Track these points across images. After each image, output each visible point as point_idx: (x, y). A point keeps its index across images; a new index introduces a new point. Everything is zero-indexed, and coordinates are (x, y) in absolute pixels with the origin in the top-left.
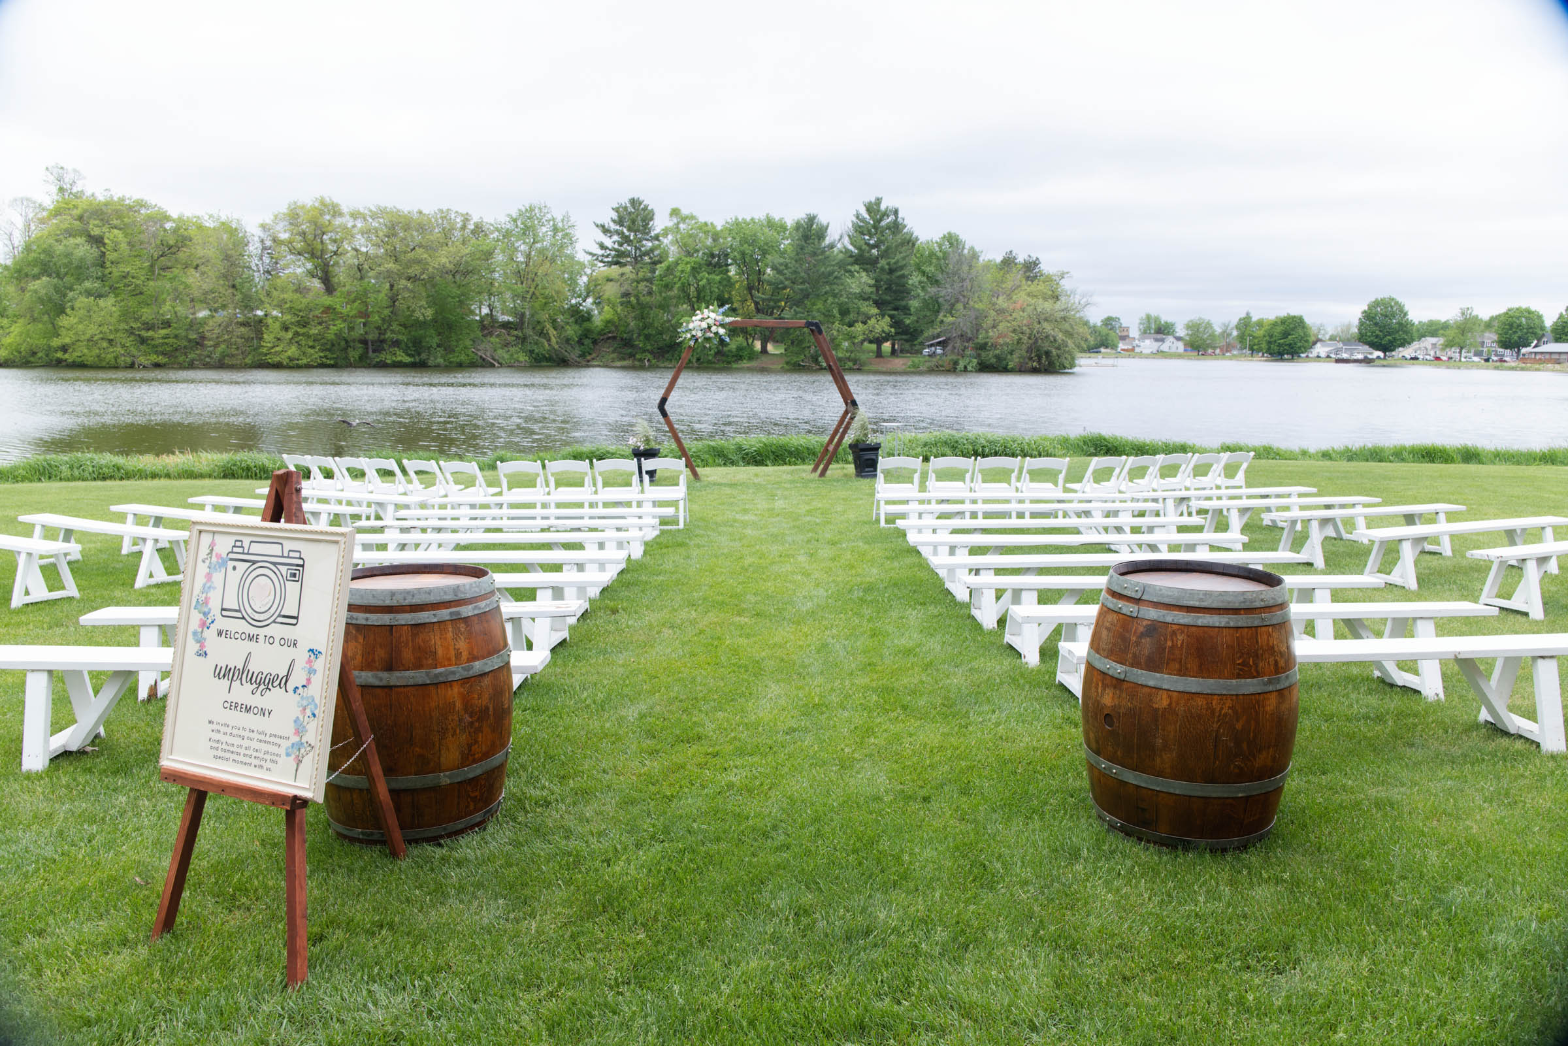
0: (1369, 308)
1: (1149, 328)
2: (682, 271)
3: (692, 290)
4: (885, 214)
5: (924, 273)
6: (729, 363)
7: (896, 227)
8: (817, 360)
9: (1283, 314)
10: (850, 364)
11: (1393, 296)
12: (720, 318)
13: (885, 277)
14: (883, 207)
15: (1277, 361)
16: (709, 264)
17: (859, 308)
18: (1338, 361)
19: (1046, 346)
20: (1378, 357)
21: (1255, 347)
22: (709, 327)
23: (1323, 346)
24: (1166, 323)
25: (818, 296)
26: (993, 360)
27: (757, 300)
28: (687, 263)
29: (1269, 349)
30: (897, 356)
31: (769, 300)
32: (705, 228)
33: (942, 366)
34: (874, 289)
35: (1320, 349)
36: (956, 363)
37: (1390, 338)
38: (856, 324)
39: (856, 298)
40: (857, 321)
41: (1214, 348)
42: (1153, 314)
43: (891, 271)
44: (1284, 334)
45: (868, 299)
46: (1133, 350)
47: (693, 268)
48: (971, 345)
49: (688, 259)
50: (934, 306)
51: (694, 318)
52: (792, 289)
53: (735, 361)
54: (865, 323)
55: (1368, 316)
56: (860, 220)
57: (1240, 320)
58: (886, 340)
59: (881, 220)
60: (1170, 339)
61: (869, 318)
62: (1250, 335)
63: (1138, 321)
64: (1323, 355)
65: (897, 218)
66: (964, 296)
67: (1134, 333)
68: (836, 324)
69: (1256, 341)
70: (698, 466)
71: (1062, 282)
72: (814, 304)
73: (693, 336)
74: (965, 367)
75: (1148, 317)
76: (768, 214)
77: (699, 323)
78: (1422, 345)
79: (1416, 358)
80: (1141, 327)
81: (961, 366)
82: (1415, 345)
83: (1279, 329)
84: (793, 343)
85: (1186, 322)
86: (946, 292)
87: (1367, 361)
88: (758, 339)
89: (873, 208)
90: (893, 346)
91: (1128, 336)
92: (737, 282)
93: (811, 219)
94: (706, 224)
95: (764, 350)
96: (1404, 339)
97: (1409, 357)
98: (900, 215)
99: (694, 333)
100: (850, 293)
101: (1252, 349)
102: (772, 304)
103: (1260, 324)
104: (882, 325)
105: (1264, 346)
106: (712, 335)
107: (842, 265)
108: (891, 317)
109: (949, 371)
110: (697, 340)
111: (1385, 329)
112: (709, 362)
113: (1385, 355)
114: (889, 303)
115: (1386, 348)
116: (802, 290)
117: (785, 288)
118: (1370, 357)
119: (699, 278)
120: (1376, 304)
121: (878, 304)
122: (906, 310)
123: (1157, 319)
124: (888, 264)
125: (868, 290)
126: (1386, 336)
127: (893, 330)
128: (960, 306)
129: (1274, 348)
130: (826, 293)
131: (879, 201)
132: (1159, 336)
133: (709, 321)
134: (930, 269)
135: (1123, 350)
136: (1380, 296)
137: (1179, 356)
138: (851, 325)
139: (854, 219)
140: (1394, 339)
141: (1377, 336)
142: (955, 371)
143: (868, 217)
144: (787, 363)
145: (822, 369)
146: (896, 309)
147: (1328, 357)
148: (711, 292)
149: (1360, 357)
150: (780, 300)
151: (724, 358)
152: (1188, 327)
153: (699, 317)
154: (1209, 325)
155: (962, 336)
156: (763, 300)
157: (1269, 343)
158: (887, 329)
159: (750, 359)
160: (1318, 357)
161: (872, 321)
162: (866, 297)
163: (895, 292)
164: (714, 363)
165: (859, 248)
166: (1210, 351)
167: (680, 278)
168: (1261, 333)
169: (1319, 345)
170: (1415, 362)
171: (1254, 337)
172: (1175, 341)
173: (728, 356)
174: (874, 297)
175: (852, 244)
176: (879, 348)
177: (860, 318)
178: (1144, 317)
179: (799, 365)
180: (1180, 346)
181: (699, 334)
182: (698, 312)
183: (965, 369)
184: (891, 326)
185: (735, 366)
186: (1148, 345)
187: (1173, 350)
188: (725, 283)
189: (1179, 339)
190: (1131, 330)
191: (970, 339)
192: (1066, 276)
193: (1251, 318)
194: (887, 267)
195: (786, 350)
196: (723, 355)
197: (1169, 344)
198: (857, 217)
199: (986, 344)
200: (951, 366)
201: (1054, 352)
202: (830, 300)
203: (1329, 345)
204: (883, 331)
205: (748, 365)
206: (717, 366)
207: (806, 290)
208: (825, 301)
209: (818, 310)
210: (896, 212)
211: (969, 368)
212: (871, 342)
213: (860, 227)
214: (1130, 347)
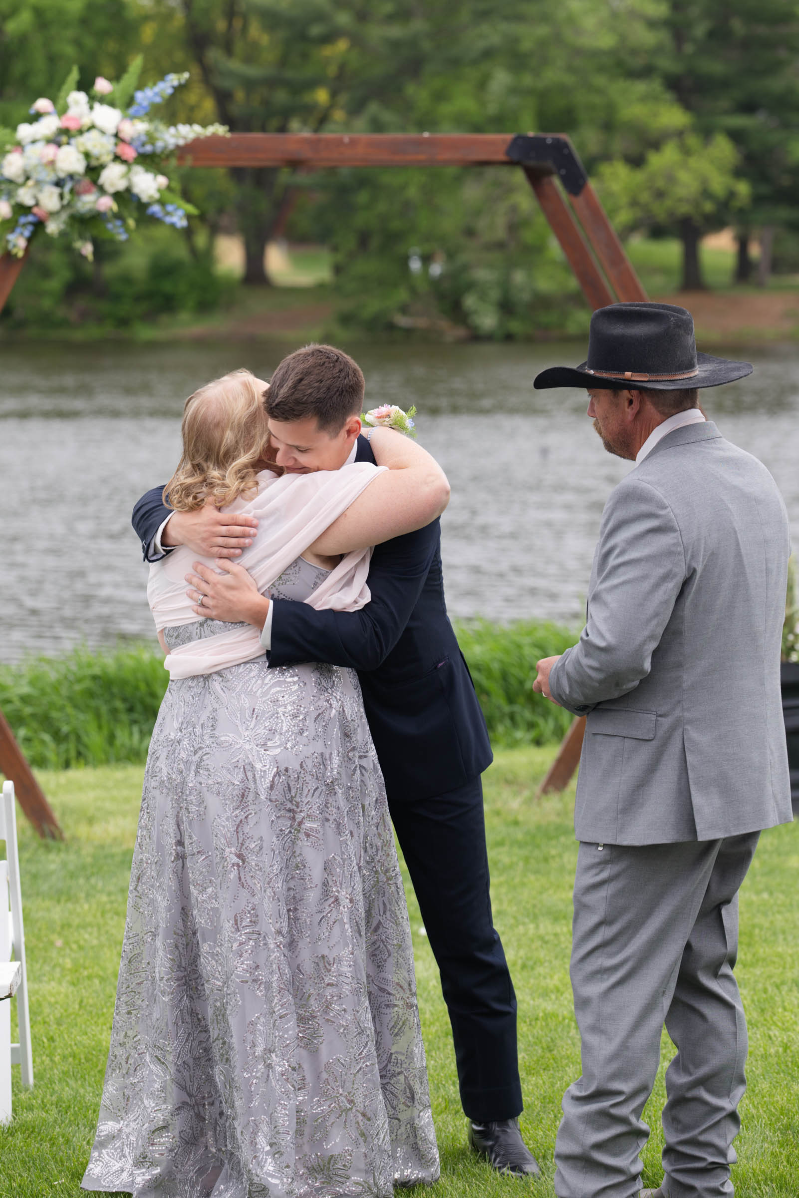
6: (124, 322)
8: (455, 305)
12: (136, 128)
17: (611, 108)
22: (94, 170)
25: (455, 63)
27: (225, 83)
30: (760, 285)
31: (272, 83)
34: (662, 37)
38: (606, 169)
39: (601, 69)
40: (606, 157)
45: (645, 72)
51: (25, 131)
52: (357, 41)
53: (150, 317)
54: (636, 161)
58: (715, 223)
61: (656, 145)
70: (42, 762)
72: (440, 96)
73: (21, 209)
77: (50, 151)
84: (364, 240)
88: (228, 232)
90: (743, 244)
92: (146, 18)
95: (255, 272)
99: (25, 196)
100: (578, 52)
102: (281, 97)
104: (703, 169)
106: (106, 204)
108: (736, 136)
110: (39, 225)
112: (46, 320)
114: (723, 84)
116: (395, 45)
117: (328, 38)
121: (684, 89)
125: (646, 38)
130: (488, 54)
133: (92, 142)
144: (346, 320)
145: (476, 337)
146: (748, 107)
150: (312, 84)
151: (104, 307)
153: (49, 125)
156: (249, 84)
158: (719, 183)
159: (204, 307)
161: (660, 161)
162: (638, 62)
163: (747, 44)
164: (64, 324)
173: (117, 298)
174: (667, 64)
176: (691, 256)
177: (619, 145)
179: (391, 327)
181: (50, 200)
182: (43, 104)
184: (738, 173)
185: (145, 333)
188: (101, 22)
195: (338, 270)
202: (501, 79)
204: (706, 193)
205: (197, 329)
206: (79, 335)
208: (482, 85)
212: (657, 232)
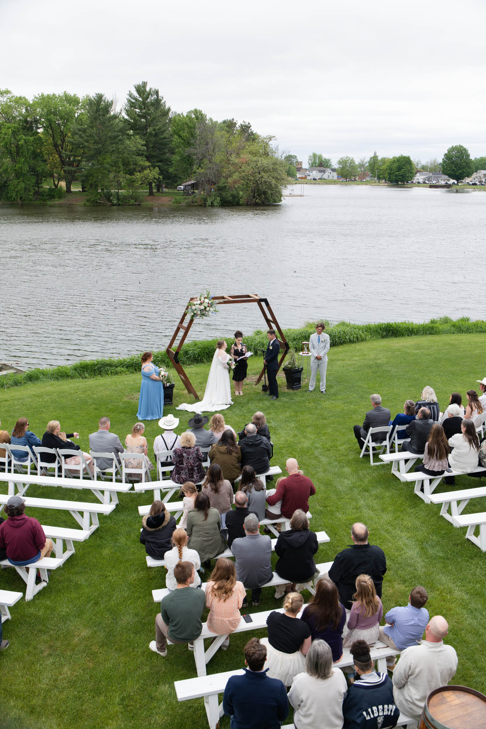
0: (448, 152)
1: (315, 162)
2: (5, 134)
3: (14, 149)
4: (149, 94)
5: (180, 136)
6: (45, 201)
7: (158, 103)
8: (109, 198)
9: (398, 155)
10: (132, 201)
11: (462, 145)
13: (153, 139)
14: (148, 89)
15: (393, 186)
16: (24, 128)
17: (136, 162)
18: (431, 187)
19: (264, 188)
20: (454, 183)
21: (381, 176)
23: (420, 175)
24: (325, 159)
25: (107, 153)
26: (230, 198)
28: (8, 128)
29: (390, 178)
31: (71, 155)
32: (20, 101)
33: (196, 202)
34: (145, 148)
35: (419, 178)
36: (205, 200)
37: (460, 171)
38: (135, 173)
39: (134, 154)
40: (135, 171)
41: (355, 176)
42: (318, 153)
43: (156, 135)
44: (399, 168)
45: (142, 155)
46: (305, 178)
47: (13, 132)
48: (215, 187)
49: (9, 125)
50: (188, 161)
53: (49, 199)
54: (141, 172)
55: (448, 157)
56: (132, 98)
57: (371, 158)
59: (147, 98)
60: (329, 170)
61: (144, 169)
62: (378, 169)
63: (308, 158)
64: (421, 181)
65: (158, 96)
66: (209, 155)
67: (305, 166)
68: (121, 173)
69: (381, 172)
71: (270, 143)
72: (104, 159)
74: (212, 203)
75: (315, 156)
76: (65, 92)
78: (478, 175)
79: (475, 184)
80: (310, 162)
81: (209, 203)
82: (474, 175)
83: (396, 165)
85: (338, 160)
86: (196, 151)
87: (447, 186)
89: (141, 89)
91: (301, 168)
92: (46, 141)
93: (100, 97)
94: (20, 98)
95: (68, 190)
96: (469, 172)
97: (471, 183)
98: (160, 94)
100: (130, 151)
101: (379, 178)
102: (72, 158)
103: (383, 161)
104: (153, 173)
105: (386, 175)
107: (122, 131)
108: (159, 167)
109: (201, 206)
111: (459, 166)
112: (30, 200)
113: (458, 182)
114: (156, 157)
115: (459, 178)
116: (96, 149)
118: (449, 183)
119: (18, 138)
120: (453, 149)
121: (148, 158)
122: (168, 162)
123: (320, 157)
124: (154, 130)
125: (141, 148)
126: (458, 170)
127: (161, 177)
128: (206, 161)
129: (394, 178)
130: (113, 151)
131: (145, 84)
132: (322, 169)
134: (185, 134)
135: (300, 178)
136: (455, 145)
137: (334, 182)
138: (131, 174)
139: (128, 97)
140: (463, 172)
141: (453, 170)
142: (205, 206)
143: (138, 96)
144: (88, 201)
147: (424, 183)
148: (28, 149)
149: (443, 183)
150: (79, 156)
151: (41, 197)
152: (340, 163)
154: (352, 161)
155: (209, 181)
156: (67, 155)
157: (390, 174)
158: (157, 176)
159: (60, 197)
160: (419, 183)
161: (146, 171)
162: (140, 153)
163: (160, 149)
164: (34, 201)
165: (134, 119)
166: (353, 178)
167: (4, 138)
168: (384, 167)
169: (418, 174)
170: (474, 186)
171: (381, 170)
172: (332, 172)
173: (43, 195)
174: (145, 153)
175: (128, 115)
177: (138, 169)
178: (312, 155)
179: (97, 202)
180: (335, 175)
183: (212, 205)
184: (160, 174)
185: (49, 203)
186: (315, 174)
187: (331, 178)
188: (37, 142)
189: (334, 170)
190: (303, 164)
191: (215, 184)
192: (272, 139)
193: (377, 157)
194: (154, 132)
196: (39, 195)
197: (328, 175)
198: (130, 96)
199: (225, 187)
200: (203, 202)
201: (270, 192)
202: (116, 155)
203: (424, 175)
204: (155, 178)
205: (59, 202)
206: (36, 203)
207: (99, 149)
208: (113, 156)
209: (108, 163)
210: (157, 93)
211: (215, 204)
212: (146, 185)
213: (133, 103)
214: (303, 176)
